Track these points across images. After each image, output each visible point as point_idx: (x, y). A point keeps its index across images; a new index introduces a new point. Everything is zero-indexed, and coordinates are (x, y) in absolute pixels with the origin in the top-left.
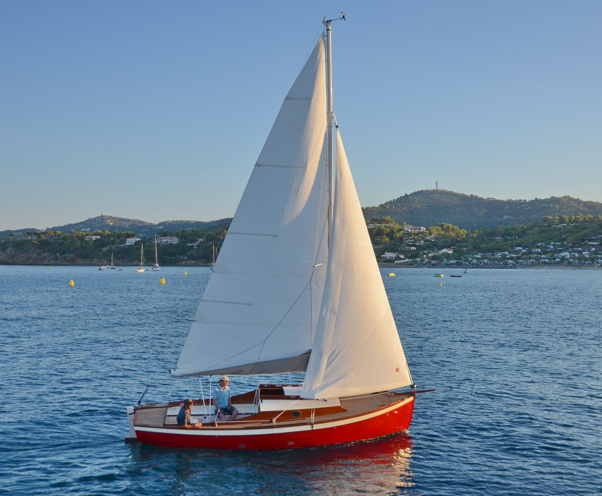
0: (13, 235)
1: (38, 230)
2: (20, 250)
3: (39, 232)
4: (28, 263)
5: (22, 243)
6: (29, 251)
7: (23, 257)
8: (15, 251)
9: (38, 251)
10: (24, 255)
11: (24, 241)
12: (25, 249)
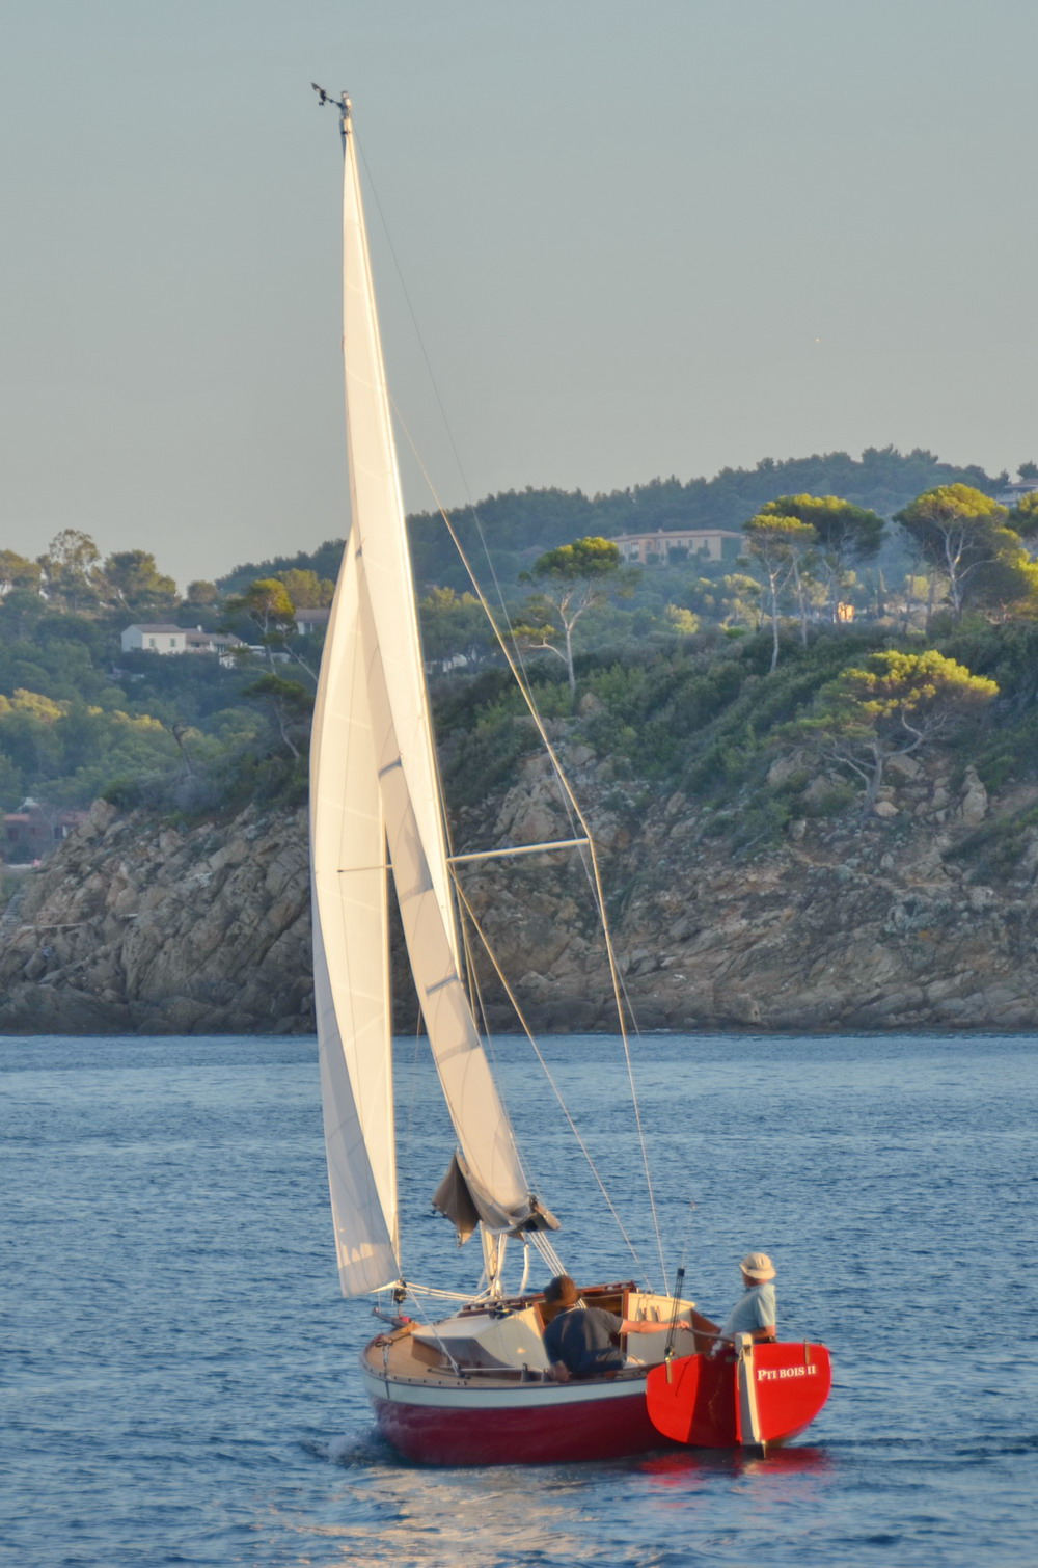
0: (590, 564)
1: (974, 476)
2: (699, 789)
3: (980, 504)
4: (825, 992)
5: (727, 690)
6: (836, 807)
7: (756, 904)
8: (632, 821)
9: (977, 797)
10: (770, 878)
11: (758, 654)
12: (777, 774)
